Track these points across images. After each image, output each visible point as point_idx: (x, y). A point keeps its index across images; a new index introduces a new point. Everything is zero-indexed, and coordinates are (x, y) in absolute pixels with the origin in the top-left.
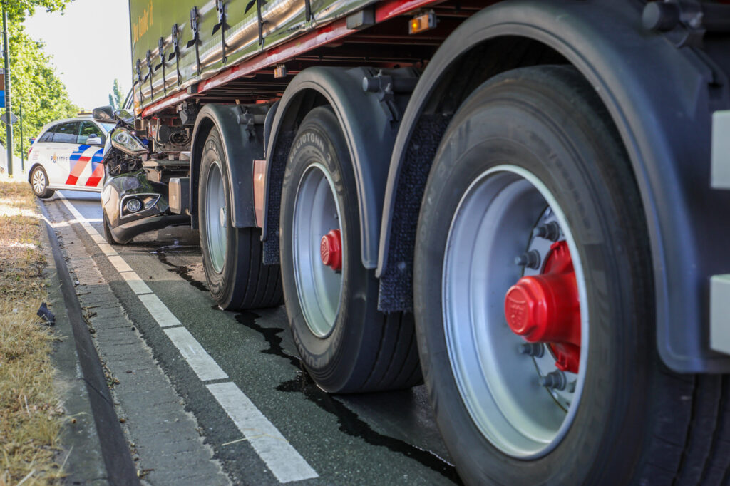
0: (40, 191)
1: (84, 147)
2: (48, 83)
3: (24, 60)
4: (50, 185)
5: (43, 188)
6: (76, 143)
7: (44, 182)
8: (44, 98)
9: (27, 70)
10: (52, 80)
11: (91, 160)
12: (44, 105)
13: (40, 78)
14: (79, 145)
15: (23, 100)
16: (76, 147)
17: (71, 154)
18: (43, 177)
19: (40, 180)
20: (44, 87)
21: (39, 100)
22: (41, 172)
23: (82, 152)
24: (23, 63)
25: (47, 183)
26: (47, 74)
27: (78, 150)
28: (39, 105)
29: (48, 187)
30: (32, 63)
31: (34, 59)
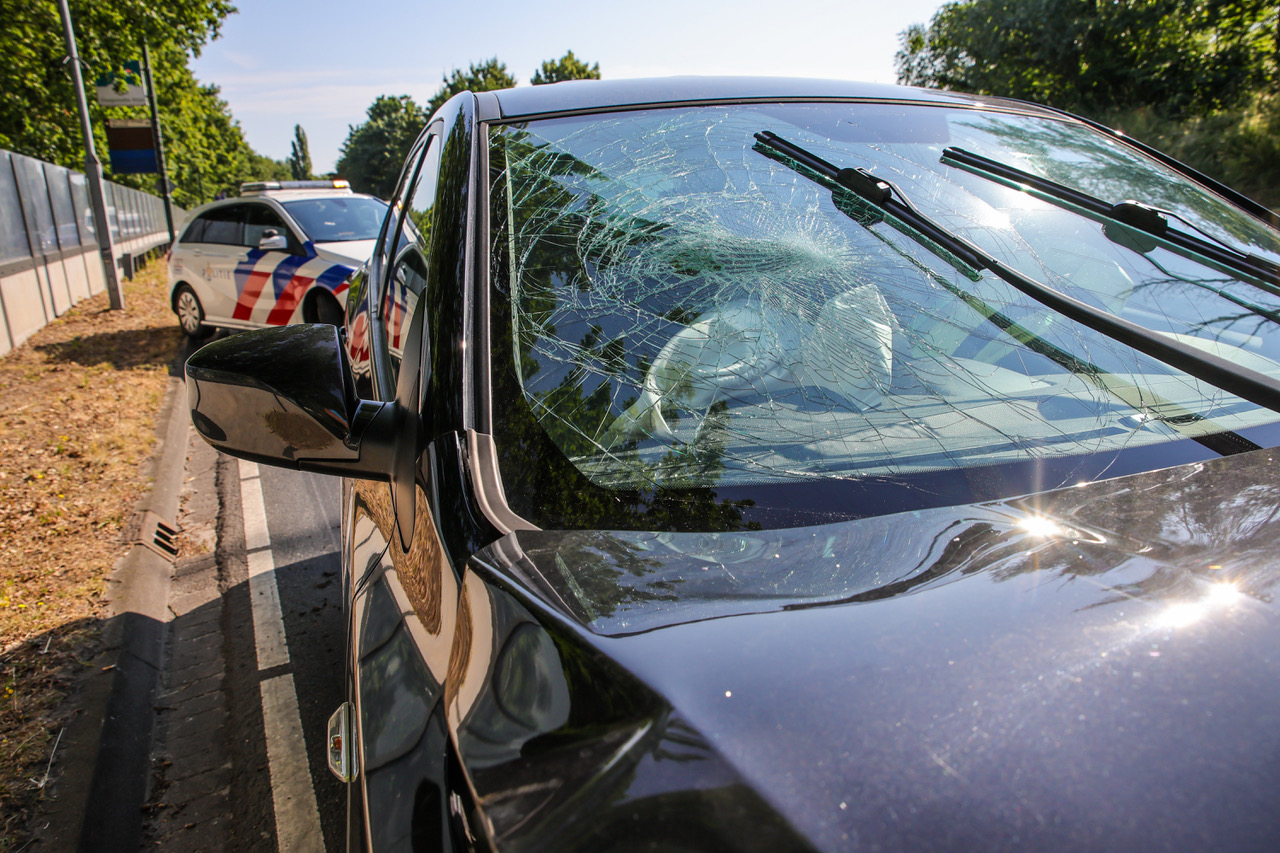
0: (193, 328)
1: (256, 254)
2: (222, 135)
3: (189, 108)
4: (207, 317)
5: (196, 322)
6: (243, 245)
7: (196, 313)
8: (219, 152)
9: (195, 120)
10: (226, 130)
11: (271, 277)
12: (221, 160)
13: (213, 130)
14: (249, 249)
15: (193, 157)
16: (242, 253)
17: (235, 266)
18: (194, 304)
19: (190, 309)
20: (219, 139)
21: (213, 155)
22: (189, 296)
23: (254, 263)
24: (189, 112)
25: (202, 315)
26: (221, 123)
27: (246, 259)
28: (215, 160)
29: (203, 323)
30: (199, 111)
31: (204, 107)
